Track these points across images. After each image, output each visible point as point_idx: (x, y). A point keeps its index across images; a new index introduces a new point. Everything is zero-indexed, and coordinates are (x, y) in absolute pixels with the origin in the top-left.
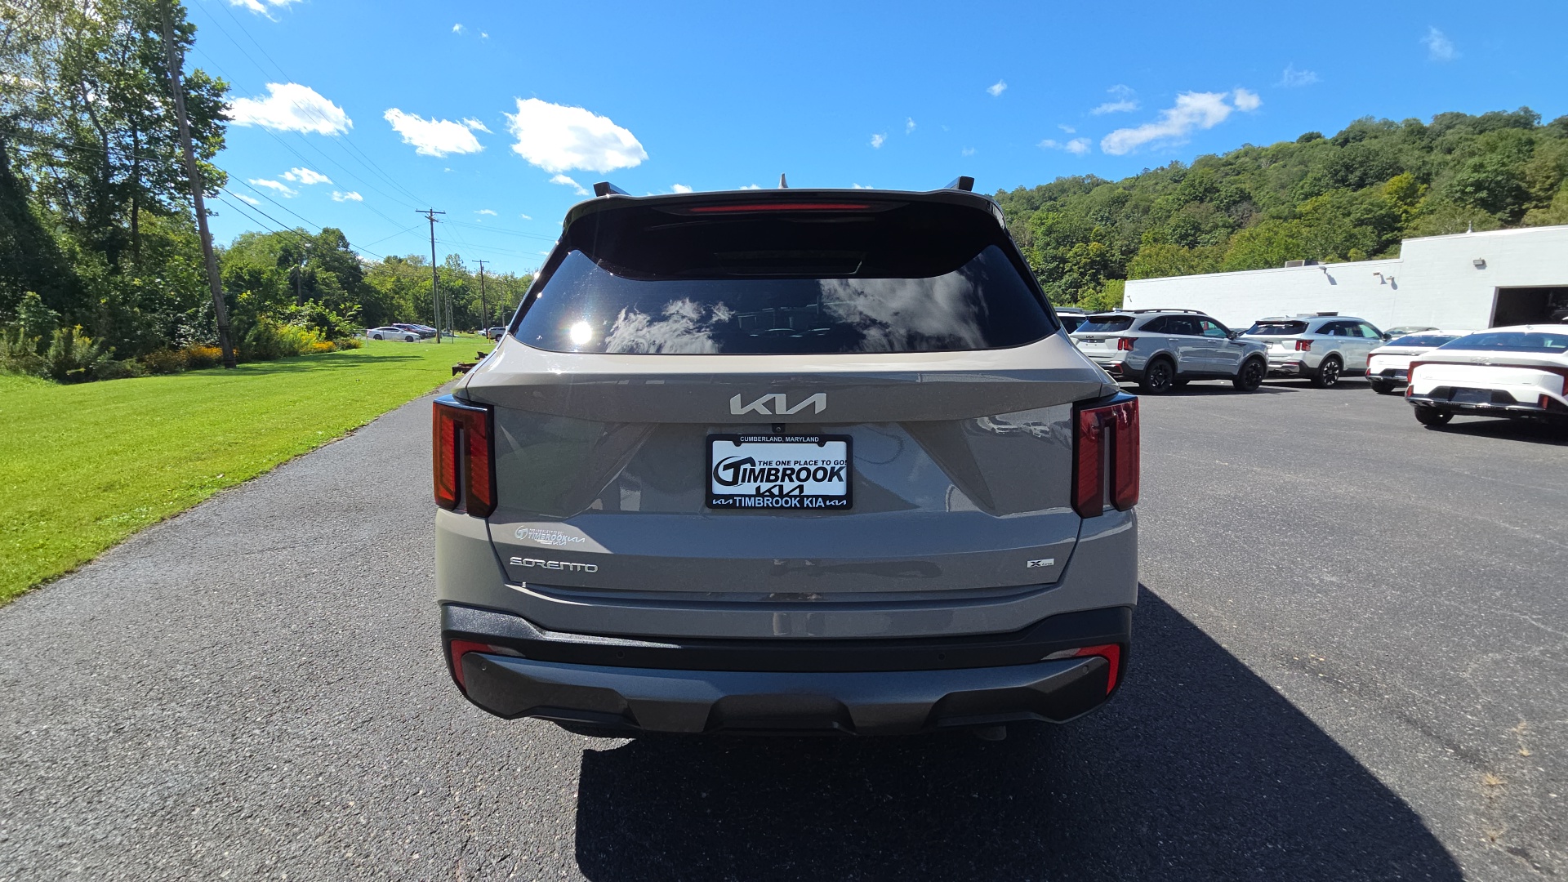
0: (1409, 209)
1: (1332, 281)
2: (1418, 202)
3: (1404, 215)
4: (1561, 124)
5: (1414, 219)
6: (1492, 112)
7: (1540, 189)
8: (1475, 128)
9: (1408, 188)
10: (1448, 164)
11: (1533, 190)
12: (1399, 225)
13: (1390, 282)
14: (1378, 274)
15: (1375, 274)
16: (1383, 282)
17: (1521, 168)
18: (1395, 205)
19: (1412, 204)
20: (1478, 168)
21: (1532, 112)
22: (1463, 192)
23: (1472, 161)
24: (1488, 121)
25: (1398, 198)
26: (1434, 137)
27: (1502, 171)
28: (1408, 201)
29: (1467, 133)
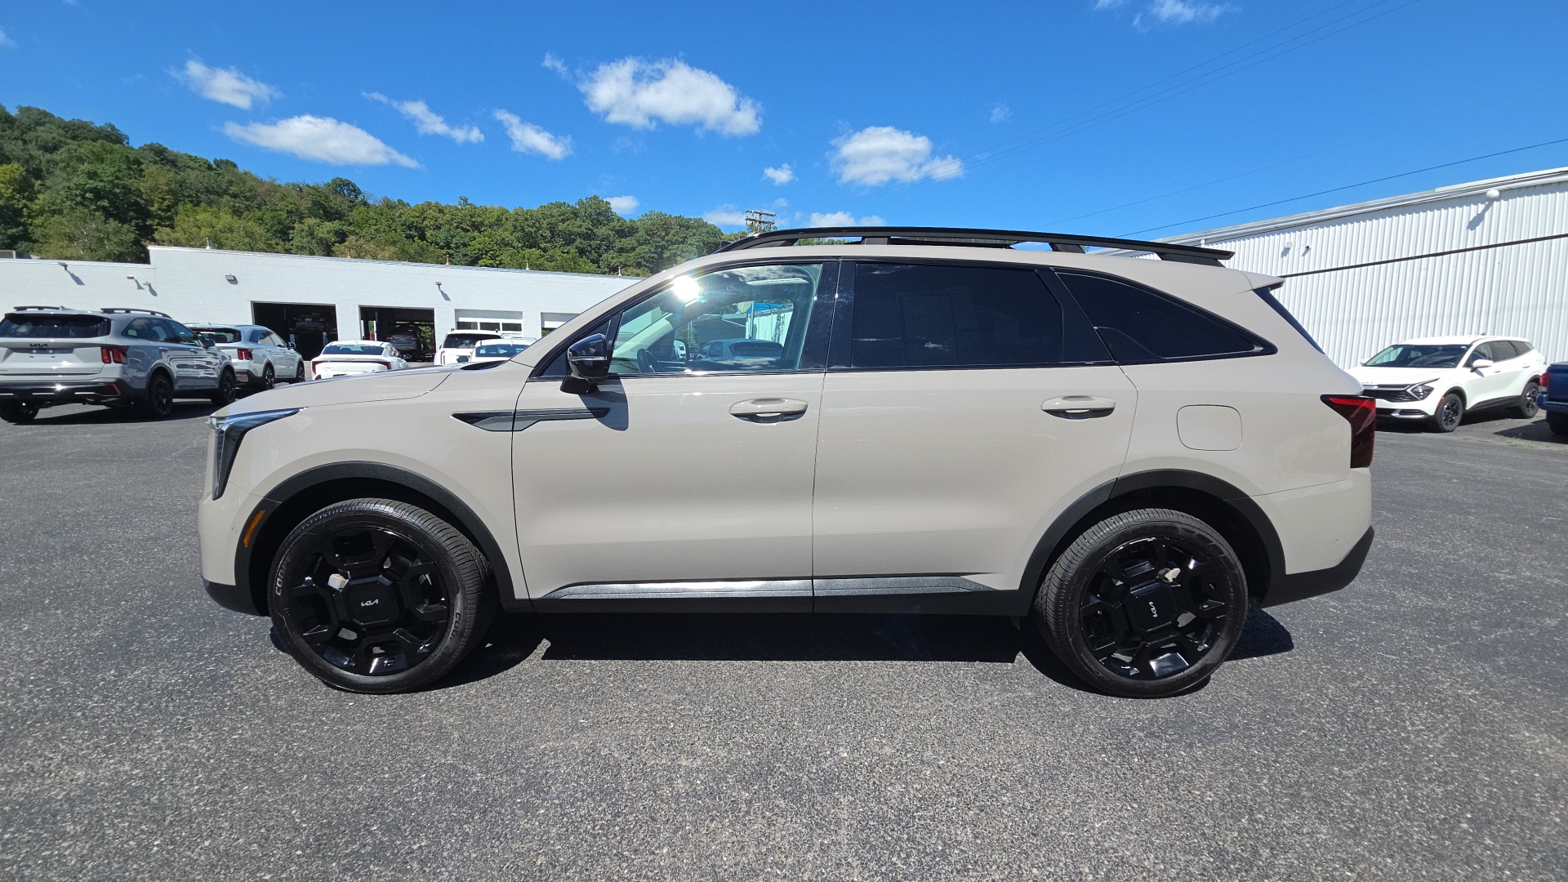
0: (29, 204)
1: (78, 281)
2: (37, 198)
3: (25, 210)
4: (152, 150)
5: (37, 216)
6: (78, 120)
7: (159, 209)
8: (67, 132)
9: (21, 181)
10: (57, 164)
11: (153, 209)
12: (22, 220)
13: (147, 288)
14: (132, 278)
15: (129, 278)
16: (140, 287)
17: (136, 185)
18: (12, 198)
19: (31, 200)
20: (92, 175)
21: (118, 130)
22: (83, 197)
23: (86, 167)
24: (79, 128)
25: (14, 190)
26: (25, 130)
27: (118, 184)
28: (26, 194)
29: (58, 134)
